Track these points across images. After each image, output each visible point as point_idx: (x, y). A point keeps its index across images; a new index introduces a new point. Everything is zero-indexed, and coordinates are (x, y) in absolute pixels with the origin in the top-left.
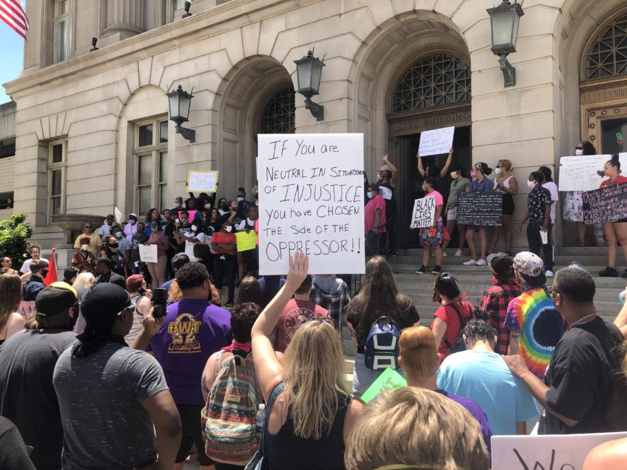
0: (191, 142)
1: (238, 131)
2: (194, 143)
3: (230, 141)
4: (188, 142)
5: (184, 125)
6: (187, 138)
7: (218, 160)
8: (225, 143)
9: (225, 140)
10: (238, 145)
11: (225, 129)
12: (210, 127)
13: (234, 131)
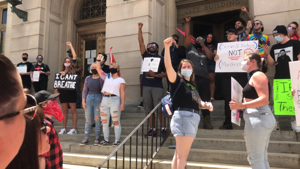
0: (24, 21)
1: (62, 16)
2: (27, 22)
3: (55, 22)
4: (21, 21)
5: (18, 7)
6: (20, 17)
7: (44, 35)
8: (51, 23)
9: (51, 20)
10: (61, 26)
11: (51, 12)
12: (39, 10)
13: (59, 15)
